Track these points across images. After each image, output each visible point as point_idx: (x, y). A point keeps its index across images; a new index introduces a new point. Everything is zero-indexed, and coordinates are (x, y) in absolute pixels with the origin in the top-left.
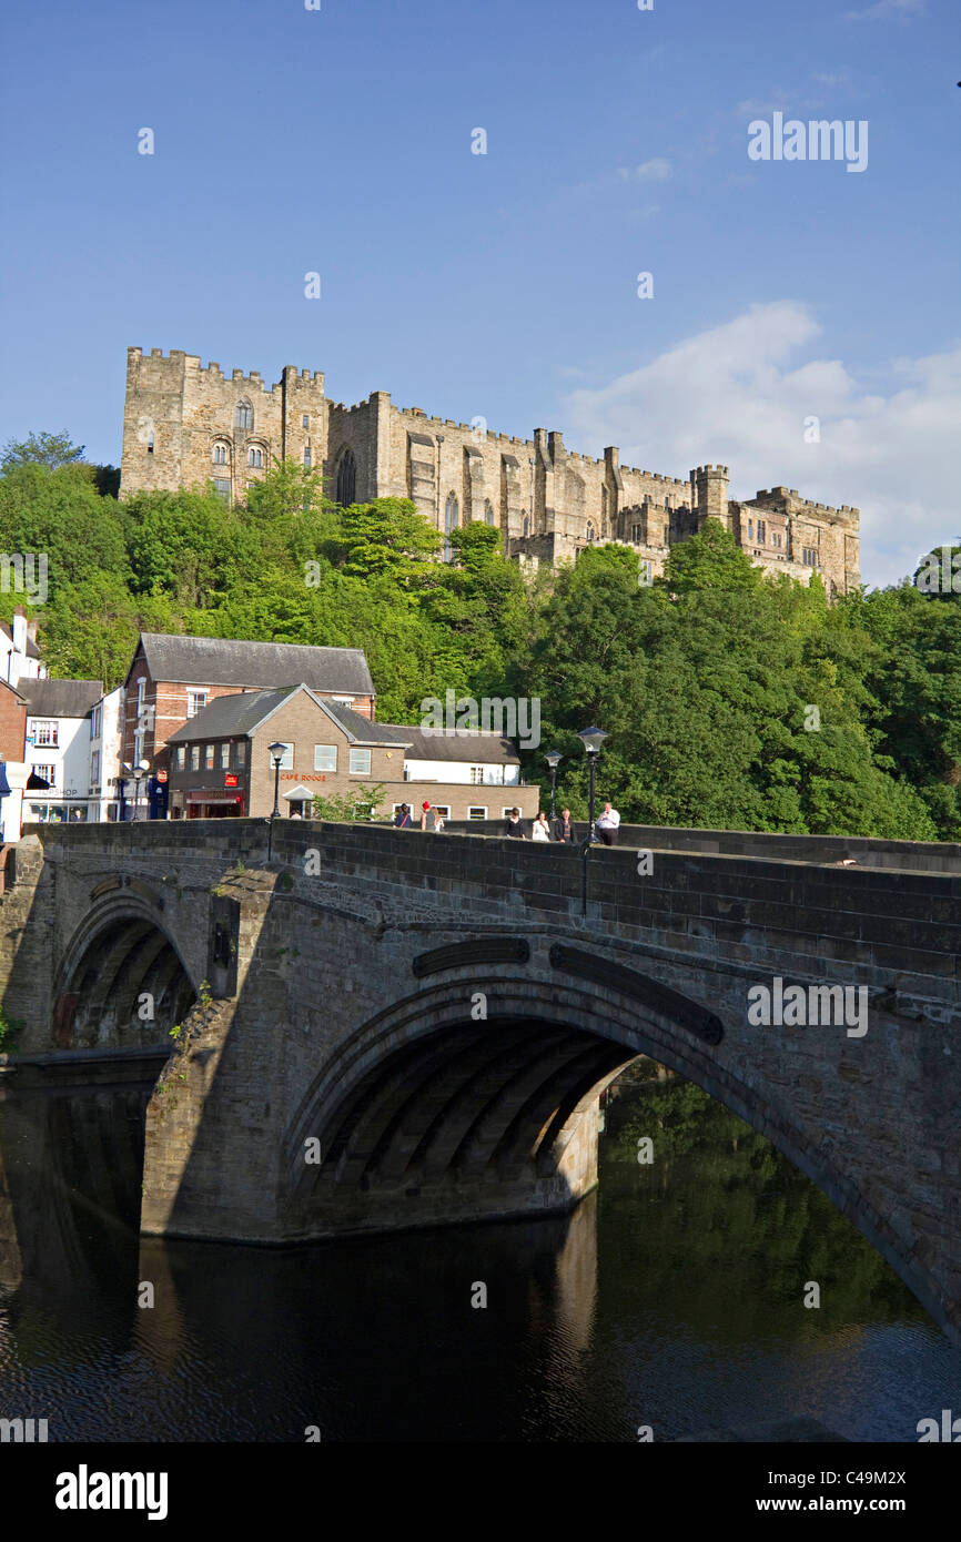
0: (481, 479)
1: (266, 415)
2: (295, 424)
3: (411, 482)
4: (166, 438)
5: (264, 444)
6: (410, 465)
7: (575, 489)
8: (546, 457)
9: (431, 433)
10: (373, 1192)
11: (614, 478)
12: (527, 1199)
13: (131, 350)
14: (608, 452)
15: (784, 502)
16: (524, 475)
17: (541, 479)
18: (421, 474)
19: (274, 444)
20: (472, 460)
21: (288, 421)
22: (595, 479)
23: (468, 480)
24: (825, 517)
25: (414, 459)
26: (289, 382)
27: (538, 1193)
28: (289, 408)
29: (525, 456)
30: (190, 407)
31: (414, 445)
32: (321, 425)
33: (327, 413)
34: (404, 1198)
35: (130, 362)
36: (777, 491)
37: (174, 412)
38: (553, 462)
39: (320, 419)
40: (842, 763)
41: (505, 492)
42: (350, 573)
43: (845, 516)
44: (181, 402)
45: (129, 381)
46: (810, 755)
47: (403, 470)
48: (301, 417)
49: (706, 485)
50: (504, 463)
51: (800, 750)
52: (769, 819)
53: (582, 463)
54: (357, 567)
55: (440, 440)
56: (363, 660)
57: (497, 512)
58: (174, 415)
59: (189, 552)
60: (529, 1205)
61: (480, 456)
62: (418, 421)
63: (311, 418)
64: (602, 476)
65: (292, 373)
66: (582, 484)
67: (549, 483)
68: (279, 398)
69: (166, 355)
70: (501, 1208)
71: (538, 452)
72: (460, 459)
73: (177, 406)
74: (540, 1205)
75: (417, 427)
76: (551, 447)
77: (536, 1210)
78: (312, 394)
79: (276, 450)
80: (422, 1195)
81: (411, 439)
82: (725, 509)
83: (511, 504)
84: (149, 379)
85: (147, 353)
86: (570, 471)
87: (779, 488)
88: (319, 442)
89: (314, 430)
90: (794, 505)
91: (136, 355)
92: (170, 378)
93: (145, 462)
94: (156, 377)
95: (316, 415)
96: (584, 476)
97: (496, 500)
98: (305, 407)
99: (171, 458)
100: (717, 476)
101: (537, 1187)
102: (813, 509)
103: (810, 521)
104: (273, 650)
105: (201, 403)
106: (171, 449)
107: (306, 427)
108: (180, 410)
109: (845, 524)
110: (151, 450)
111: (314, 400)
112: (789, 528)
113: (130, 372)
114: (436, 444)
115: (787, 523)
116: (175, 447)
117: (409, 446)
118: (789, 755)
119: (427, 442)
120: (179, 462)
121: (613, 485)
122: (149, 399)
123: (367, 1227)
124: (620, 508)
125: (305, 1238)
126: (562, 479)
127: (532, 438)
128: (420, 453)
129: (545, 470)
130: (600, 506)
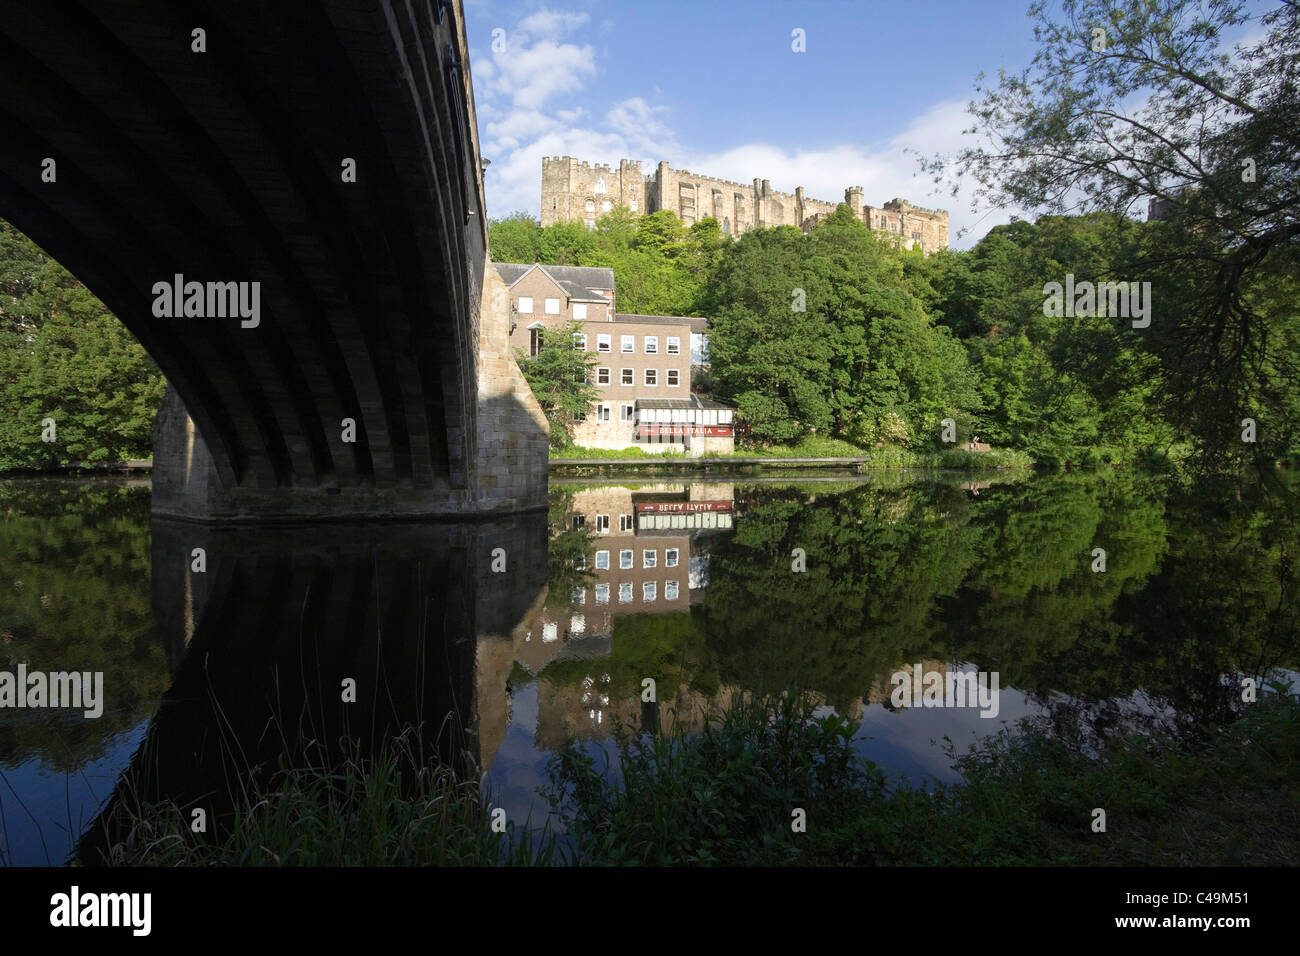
0: (721, 206)
1: (611, 185)
2: (627, 188)
3: (682, 208)
4: (561, 201)
5: (610, 200)
6: (681, 199)
7: (777, 210)
8: (760, 193)
9: (693, 182)
10: (295, 488)
11: (801, 204)
12: (441, 505)
13: (544, 158)
14: (798, 190)
15: (899, 206)
16: (747, 203)
17: (757, 204)
18: (687, 204)
19: (615, 200)
20: (717, 196)
21: (624, 187)
22: (790, 204)
23: (714, 206)
24: (926, 215)
25: (683, 196)
26: (625, 167)
27: (452, 501)
28: (623, 180)
29: (748, 193)
30: (574, 185)
31: (683, 189)
32: (640, 188)
33: (643, 182)
34: (325, 495)
35: (543, 165)
37: (566, 187)
38: (764, 196)
39: (639, 186)
40: (892, 308)
41: (736, 213)
43: (939, 215)
44: (569, 182)
45: (543, 174)
46: (870, 303)
47: (677, 203)
48: (630, 184)
49: (851, 197)
50: (735, 197)
51: (863, 301)
52: (843, 344)
53: (782, 197)
55: (698, 186)
56: (612, 273)
57: (732, 224)
58: (565, 189)
59: (562, 249)
60: (443, 510)
61: (720, 193)
62: (685, 176)
63: (635, 185)
64: (794, 203)
65: (625, 163)
66: (782, 207)
67: (762, 207)
68: (618, 176)
69: (561, 159)
70: (416, 510)
71: (756, 191)
72: (710, 196)
73: (567, 184)
74: (454, 510)
75: (685, 179)
76: (763, 188)
77: (449, 514)
78: (635, 173)
79: (617, 202)
80: (342, 494)
81: (681, 185)
82: (861, 211)
83: (739, 219)
84: (553, 172)
85: (551, 159)
86: (774, 201)
87: (896, 200)
88: (638, 196)
89: (637, 191)
90: (905, 208)
91: (546, 161)
92: (564, 169)
94: (556, 171)
95: (637, 183)
96: (784, 204)
97: (731, 218)
98: (632, 180)
99: (564, 211)
100: (856, 192)
101: (451, 496)
102: (918, 211)
103: (917, 217)
104: (560, 270)
105: (578, 182)
106: (564, 205)
107: (632, 189)
108: (569, 186)
109: (939, 219)
110: (555, 207)
111: (636, 176)
112: (901, 220)
113: (544, 170)
114: (696, 188)
115: (900, 217)
116: (566, 205)
117: (680, 189)
118: (858, 305)
119: (690, 187)
120: (568, 212)
121: (801, 207)
122: (554, 182)
123: (291, 515)
124: (805, 219)
125: (233, 519)
126: (770, 205)
127: (752, 184)
128: (687, 193)
129: (759, 200)
130: (793, 220)
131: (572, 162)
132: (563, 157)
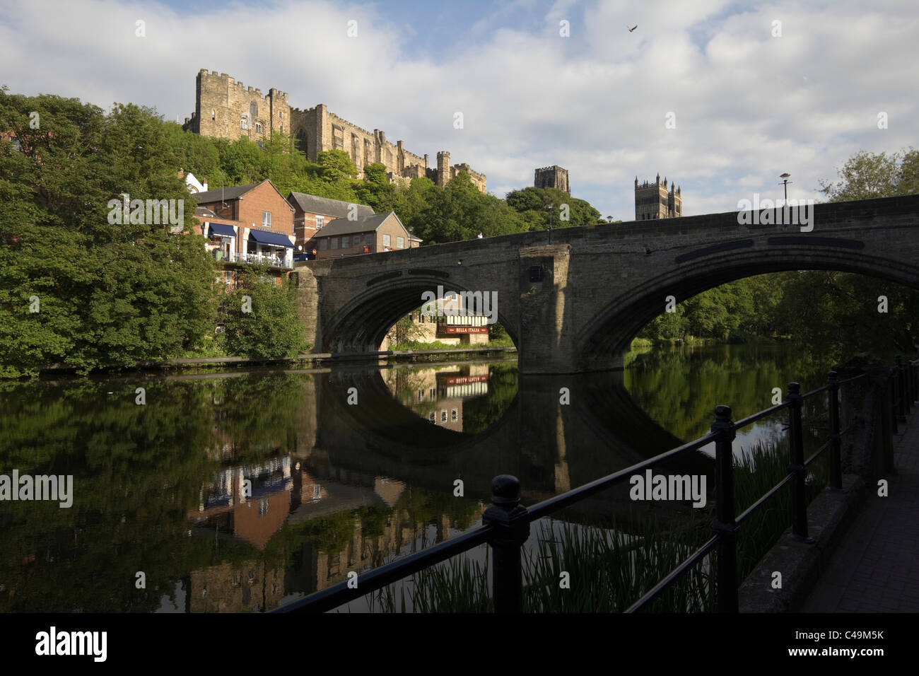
0: (358, 147)
1: (263, 109)
2: (276, 115)
3: (334, 145)
4: (221, 114)
5: (262, 122)
6: (334, 137)
7: (389, 156)
8: (379, 142)
9: (340, 125)
11: (402, 154)
14: (399, 143)
16: (372, 148)
17: (378, 150)
18: (338, 142)
19: (267, 123)
20: (356, 139)
21: (273, 113)
22: (395, 153)
23: (353, 147)
24: (477, 177)
25: (335, 135)
26: (274, 95)
28: (274, 107)
29: (372, 139)
30: (231, 101)
31: (335, 129)
32: (287, 116)
33: (289, 112)
36: (463, 165)
37: (224, 102)
38: (382, 144)
39: (286, 114)
41: (367, 155)
42: (325, 181)
44: (227, 98)
47: (331, 139)
48: (279, 112)
49: (442, 159)
50: (365, 142)
53: (390, 146)
54: (328, 178)
55: (344, 128)
57: (363, 162)
58: (224, 104)
62: (335, 120)
63: (283, 113)
64: (397, 152)
65: (274, 92)
66: (391, 155)
67: (381, 152)
68: (269, 102)
69: (219, 75)
71: (377, 139)
72: (350, 138)
73: (226, 100)
75: (335, 122)
76: (381, 137)
78: (283, 102)
79: (268, 125)
81: (334, 127)
82: (449, 170)
83: (370, 160)
84: (213, 85)
85: (210, 73)
86: (387, 149)
88: (286, 124)
89: (284, 119)
91: (206, 73)
92: (222, 86)
93: (211, 124)
94: (215, 85)
95: (285, 112)
96: (392, 152)
97: (362, 157)
98: (280, 108)
99: (224, 123)
100: (446, 156)
102: (474, 173)
103: (473, 178)
105: (235, 100)
106: (224, 119)
107: (280, 117)
108: (227, 102)
109: (483, 181)
110: (214, 119)
111: (284, 105)
114: (342, 130)
116: (225, 119)
117: (333, 130)
119: (339, 129)
120: (227, 125)
121: (401, 157)
122: (212, 95)
124: (405, 166)
126: (385, 152)
127: (374, 133)
128: (338, 133)
129: (380, 147)
130: (396, 165)
131: (230, 80)
132: (222, 74)
